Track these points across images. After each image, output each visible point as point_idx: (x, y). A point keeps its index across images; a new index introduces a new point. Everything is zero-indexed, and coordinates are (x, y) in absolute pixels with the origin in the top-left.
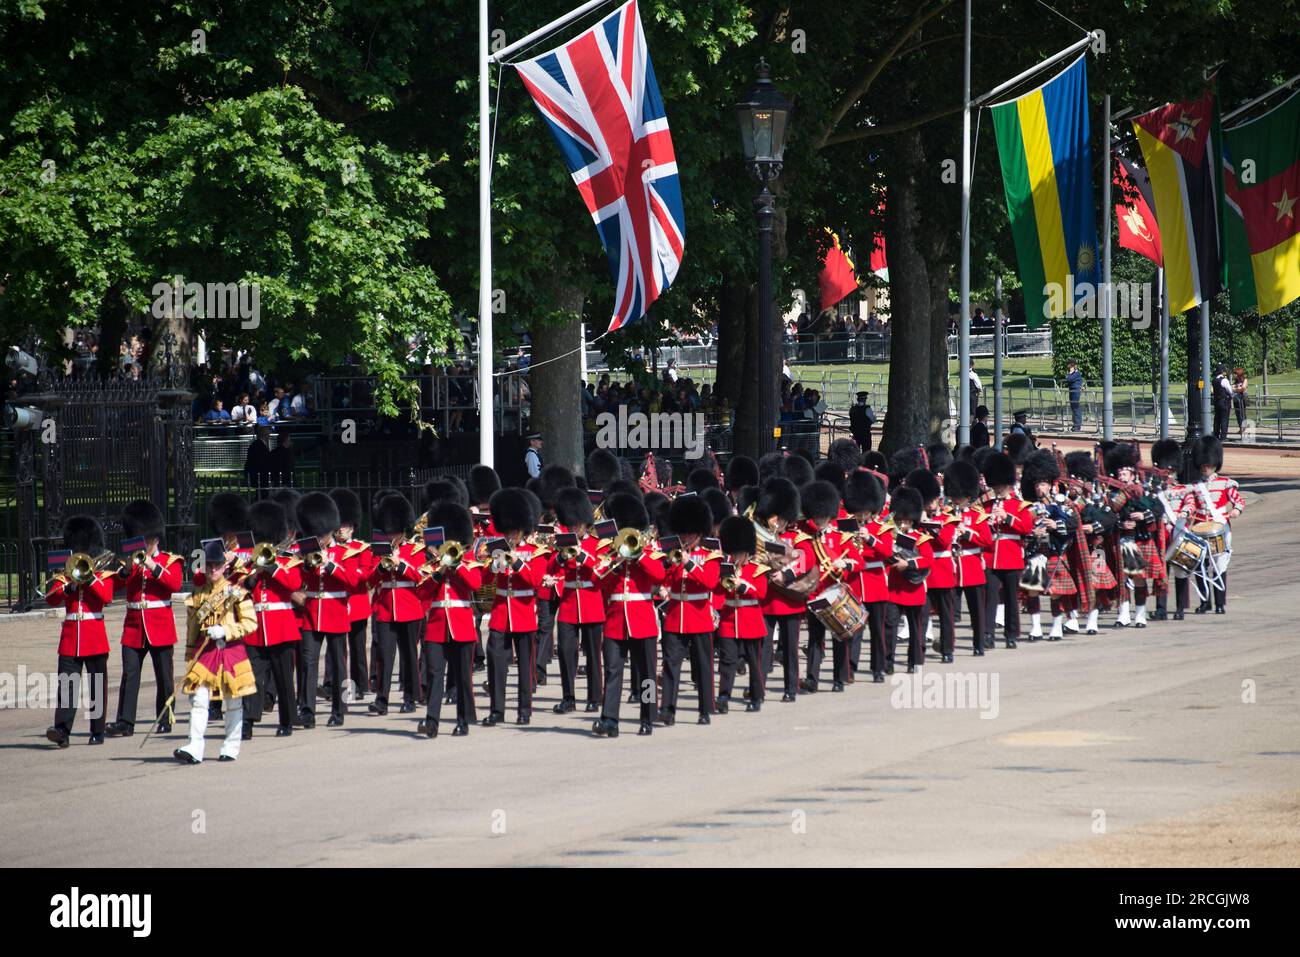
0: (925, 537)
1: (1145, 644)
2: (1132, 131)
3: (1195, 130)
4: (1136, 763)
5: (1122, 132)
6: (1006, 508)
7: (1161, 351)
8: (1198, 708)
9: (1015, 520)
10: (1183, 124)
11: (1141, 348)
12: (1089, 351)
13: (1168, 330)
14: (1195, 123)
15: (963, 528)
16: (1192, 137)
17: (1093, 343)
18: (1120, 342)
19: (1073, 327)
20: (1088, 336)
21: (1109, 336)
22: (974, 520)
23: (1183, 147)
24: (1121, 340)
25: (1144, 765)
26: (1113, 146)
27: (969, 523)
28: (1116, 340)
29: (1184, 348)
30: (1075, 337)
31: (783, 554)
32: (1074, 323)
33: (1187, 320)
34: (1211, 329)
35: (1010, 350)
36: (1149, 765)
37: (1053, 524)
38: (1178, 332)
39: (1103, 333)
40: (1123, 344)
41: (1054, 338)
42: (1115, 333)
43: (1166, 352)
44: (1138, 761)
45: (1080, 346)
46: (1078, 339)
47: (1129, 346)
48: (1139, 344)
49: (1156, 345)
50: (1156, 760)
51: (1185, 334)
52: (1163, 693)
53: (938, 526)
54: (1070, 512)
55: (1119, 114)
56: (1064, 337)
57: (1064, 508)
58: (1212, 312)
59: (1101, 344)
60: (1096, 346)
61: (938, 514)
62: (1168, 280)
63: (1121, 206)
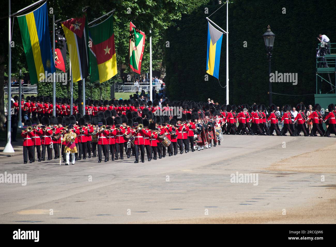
0: (177, 128)
1: (64, 182)
2: (61, 26)
3: (80, 27)
4: (60, 219)
5: (58, 27)
6: (190, 124)
7: (70, 93)
8: (79, 202)
9: (192, 126)
10: (77, 25)
11: (65, 92)
12: (49, 93)
13: (72, 87)
14: (80, 24)
15: (184, 127)
16: (79, 29)
17: (50, 90)
18: (58, 90)
19: (43, 85)
20: (48, 88)
21: (55, 88)
22: (186, 126)
23: (77, 32)
24: (58, 89)
25: (62, 219)
26: (56, 30)
27: (185, 126)
28: (57, 90)
29: (77, 92)
30: (44, 88)
31: (158, 130)
32: (44, 84)
33: (78, 84)
34: (85, 87)
35: (24, 92)
36: (64, 219)
37: (198, 128)
38: (75, 87)
39: (53, 87)
40: (59, 91)
41: (38, 88)
42: (57, 87)
43: (72, 93)
44: (60, 218)
45: (46, 91)
46: (45, 89)
47: (61, 91)
48: (64, 91)
49: (69, 91)
50: (66, 218)
51: (78, 88)
52: (69, 197)
53: (179, 126)
54: (201, 125)
55: (57, 21)
56: (41, 88)
57: (200, 124)
58: (86, 82)
59: (52, 91)
60: (50, 91)
61: (179, 124)
62: (72, 72)
63: (58, 49)
